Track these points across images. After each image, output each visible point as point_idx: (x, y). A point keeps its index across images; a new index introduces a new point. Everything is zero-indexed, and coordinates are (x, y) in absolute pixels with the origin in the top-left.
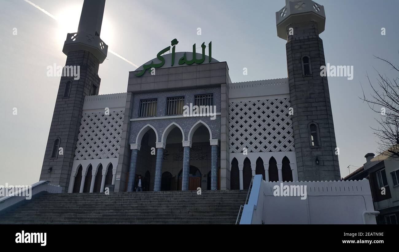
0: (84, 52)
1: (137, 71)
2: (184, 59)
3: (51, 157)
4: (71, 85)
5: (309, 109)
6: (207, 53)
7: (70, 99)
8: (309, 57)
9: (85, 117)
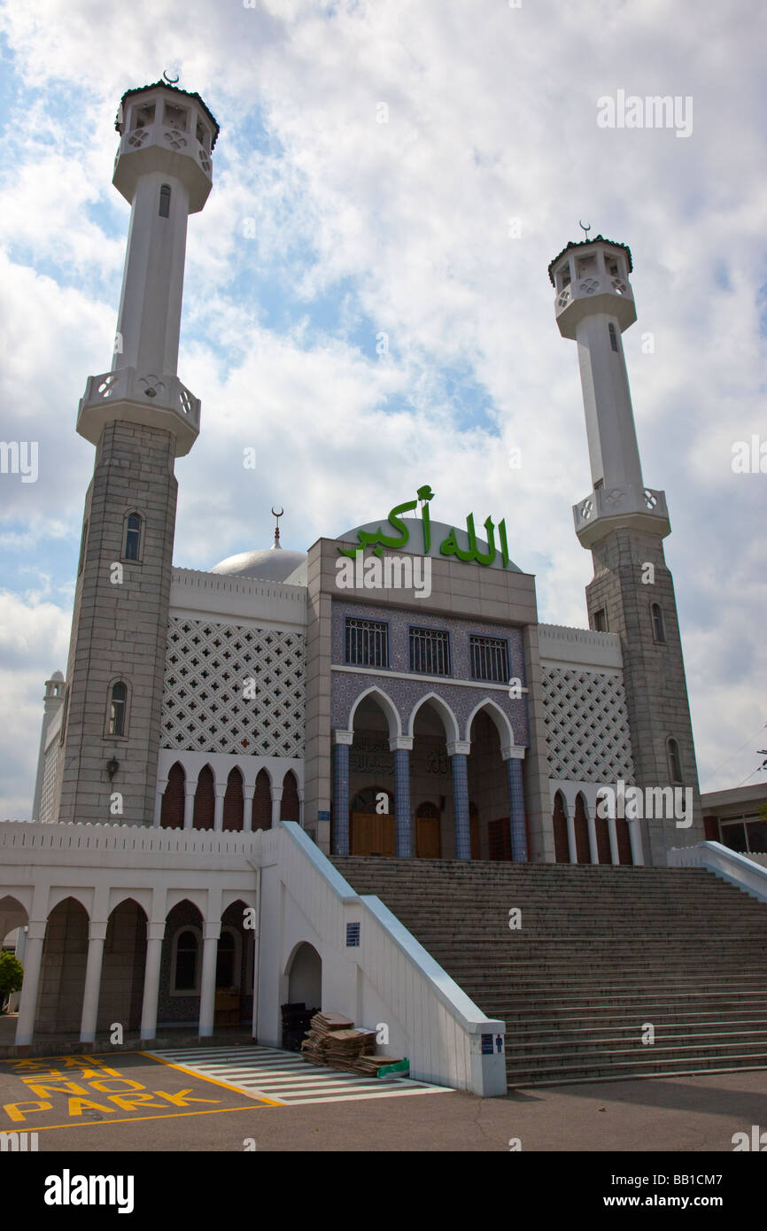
1: (341, 541)
2: (452, 544)
5: (666, 710)
8: (661, 606)
9: (176, 629)
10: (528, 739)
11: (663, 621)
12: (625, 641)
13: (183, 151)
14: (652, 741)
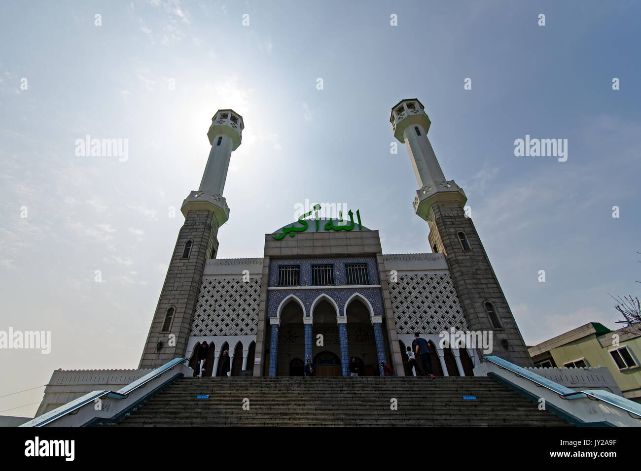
0: (209, 211)
1: (276, 234)
2: (330, 225)
3: (161, 330)
4: (192, 245)
5: (479, 286)
6: (356, 221)
7: (190, 261)
8: (464, 233)
9: (206, 284)
10: (382, 312)
11: (468, 241)
12: (446, 254)
14: (472, 305)
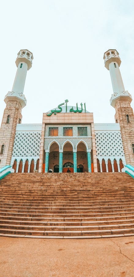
2: (72, 110)
4: (10, 117)
5: (131, 138)
7: (10, 124)
8: (129, 115)
9: (17, 135)
10: (91, 148)
11: (129, 118)
13: (29, 60)
14: (127, 145)
